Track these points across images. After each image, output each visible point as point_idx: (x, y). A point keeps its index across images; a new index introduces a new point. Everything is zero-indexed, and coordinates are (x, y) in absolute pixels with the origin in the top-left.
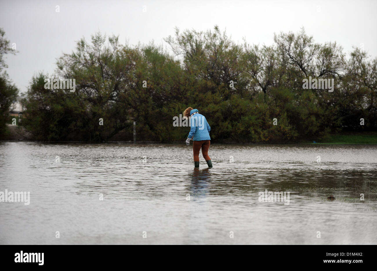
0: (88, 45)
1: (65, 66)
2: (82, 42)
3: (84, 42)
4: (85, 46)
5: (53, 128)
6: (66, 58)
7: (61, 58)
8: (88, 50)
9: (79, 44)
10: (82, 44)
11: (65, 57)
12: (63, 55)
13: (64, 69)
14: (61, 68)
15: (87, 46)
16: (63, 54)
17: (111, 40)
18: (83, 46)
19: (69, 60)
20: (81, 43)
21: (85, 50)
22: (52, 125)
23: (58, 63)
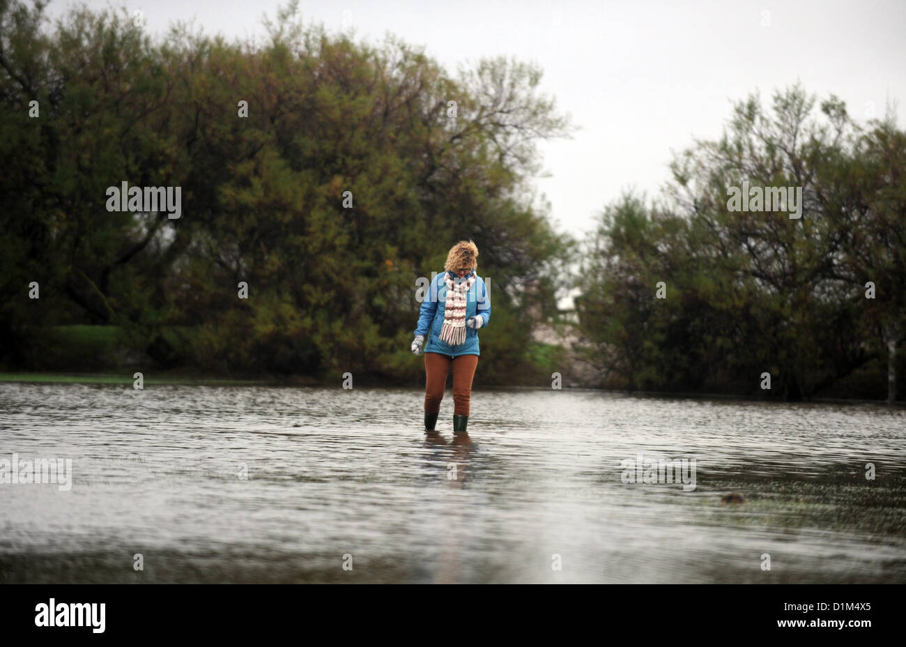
0: (765, 115)
1: (695, 176)
2: (751, 107)
3: (756, 105)
4: (757, 119)
5: (650, 350)
6: (701, 154)
7: (689, 154)
8: (763, 132)
9: (739, 111)
10: (750, 112)
11: (699, 149)
12: (695, 145)
13: (692, 184)
14: (683, 181)
15: (762, 119)
16: (695, 140)
17: (826, 109)
18: (751, 117)
19: (711, 160)
20: (746, 111)
21: (755, 129)
22: (647, 344)
23: (674, 166)
